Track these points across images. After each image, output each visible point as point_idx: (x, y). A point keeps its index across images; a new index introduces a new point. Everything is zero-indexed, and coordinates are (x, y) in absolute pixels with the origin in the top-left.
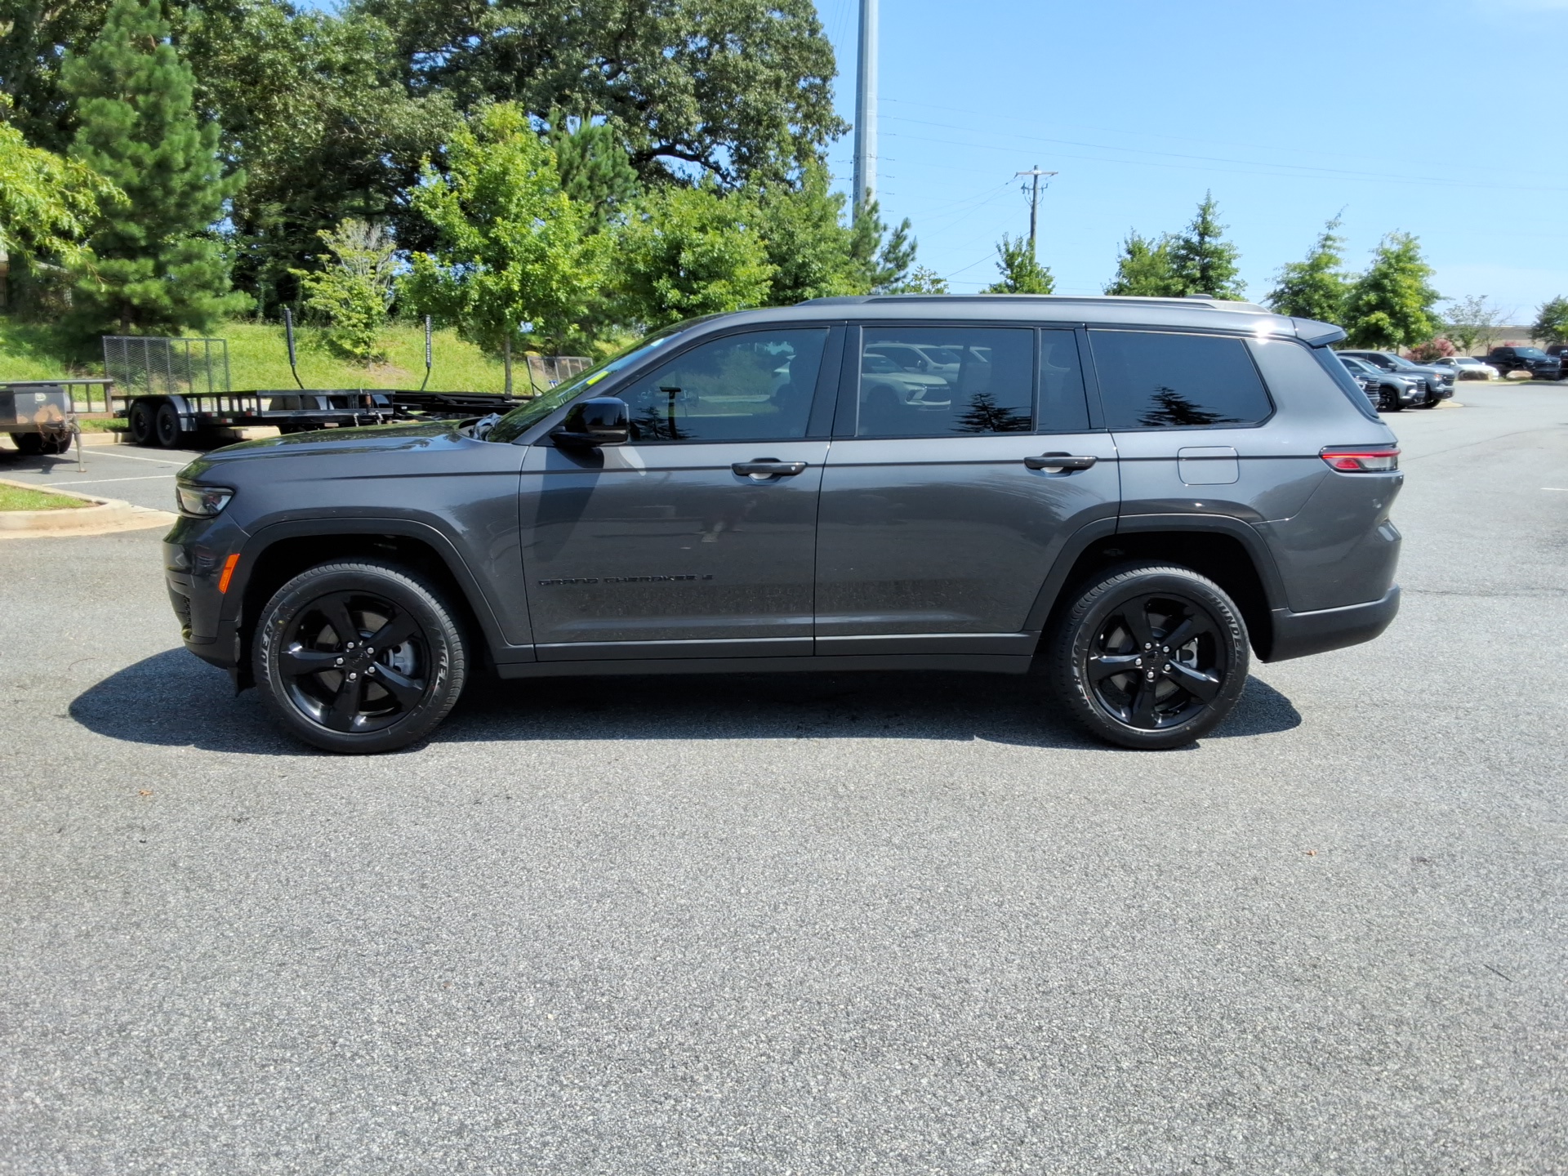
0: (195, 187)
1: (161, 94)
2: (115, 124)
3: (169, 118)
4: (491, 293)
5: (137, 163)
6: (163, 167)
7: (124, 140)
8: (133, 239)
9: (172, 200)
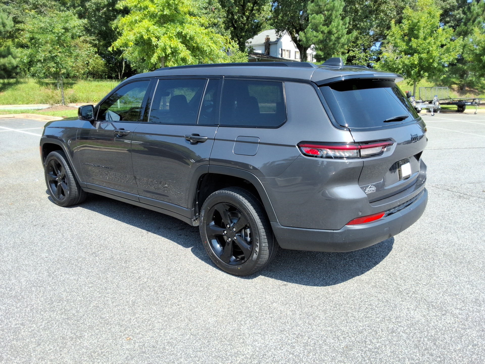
0: (338, 38)
1: (332, 11)
2: (318, 22)
3: (334, 18)
4: (406, 65)
5: (322, 32)
6: (330, 33)
7: (321, 26)
8: (320, 56)
9: (331, 43)
